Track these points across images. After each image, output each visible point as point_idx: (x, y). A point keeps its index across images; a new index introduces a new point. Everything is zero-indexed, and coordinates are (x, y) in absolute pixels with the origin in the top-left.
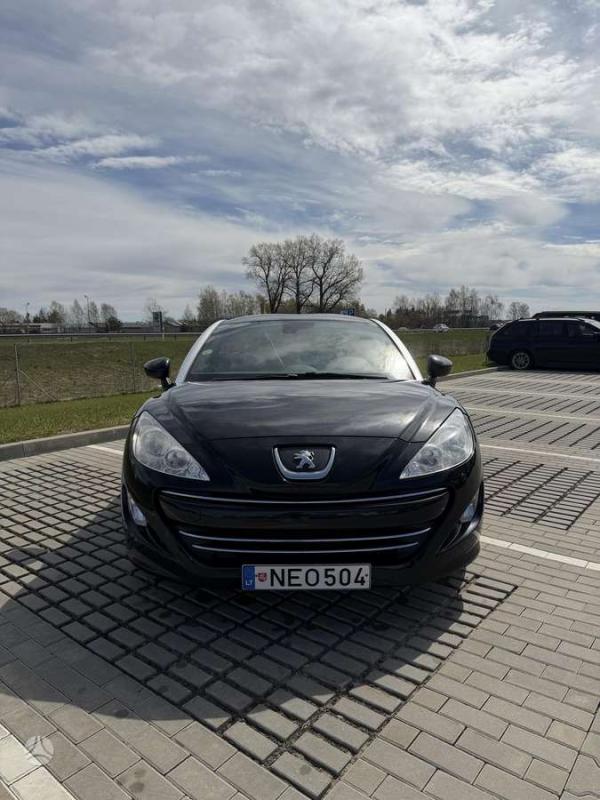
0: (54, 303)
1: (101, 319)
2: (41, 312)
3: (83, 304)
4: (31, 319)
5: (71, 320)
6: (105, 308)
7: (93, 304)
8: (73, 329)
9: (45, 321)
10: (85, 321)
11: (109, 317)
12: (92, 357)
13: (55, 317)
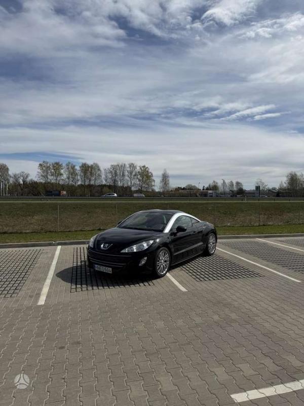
0: (214, 182)
1: (235, 189)
2: (209, 185)
3: (227, 182)
4: (205, 189)
5: (221, 189)
6: (238, 183)
7: (231, 182)
8: (221, 194)
9: (210, 190)
10: (227, 190)
11: (239, 187)
12: (208, 209)
13: (215, 188)
